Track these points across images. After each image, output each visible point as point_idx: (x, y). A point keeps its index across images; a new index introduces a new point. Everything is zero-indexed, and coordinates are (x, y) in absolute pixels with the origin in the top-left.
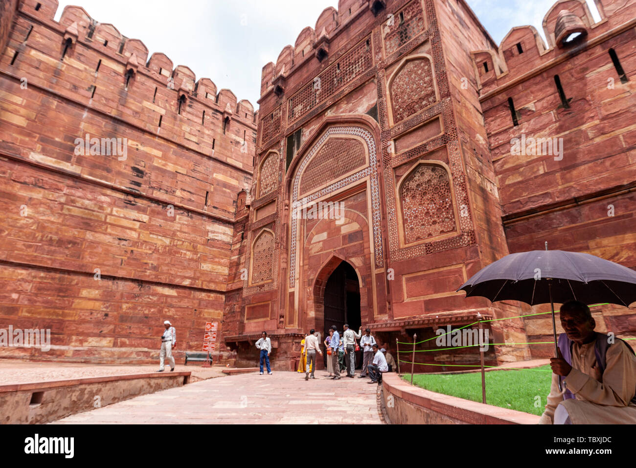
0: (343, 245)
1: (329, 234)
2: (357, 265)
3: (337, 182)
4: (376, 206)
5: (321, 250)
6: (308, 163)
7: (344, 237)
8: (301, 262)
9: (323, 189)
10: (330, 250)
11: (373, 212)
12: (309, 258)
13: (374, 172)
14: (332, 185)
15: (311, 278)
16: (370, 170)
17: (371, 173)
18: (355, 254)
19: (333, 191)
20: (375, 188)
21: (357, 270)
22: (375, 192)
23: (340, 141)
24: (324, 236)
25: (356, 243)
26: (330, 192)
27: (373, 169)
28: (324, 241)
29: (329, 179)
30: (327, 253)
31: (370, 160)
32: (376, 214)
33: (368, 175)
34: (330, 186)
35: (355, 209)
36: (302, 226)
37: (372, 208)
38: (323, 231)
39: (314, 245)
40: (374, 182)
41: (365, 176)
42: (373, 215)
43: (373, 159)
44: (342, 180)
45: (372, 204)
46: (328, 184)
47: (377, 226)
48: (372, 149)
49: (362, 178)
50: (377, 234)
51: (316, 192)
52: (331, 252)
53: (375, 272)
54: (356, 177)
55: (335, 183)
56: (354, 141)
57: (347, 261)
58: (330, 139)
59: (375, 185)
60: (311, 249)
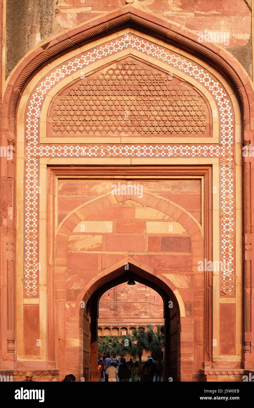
0: (149, 251)
1: (118, 227)
2: (177, 284)
3: (148, 144)
4: (227, 210)
5: (99, 249)
6: (69, 80)
7: (153, 239)
8: (51, 259)
9: (112, 144)
10: (120, 253)
11: (221, 217)
12: (70, 256)
13: (227, 157)
14: (136, 144)
15: (75, 287)
16: (221, 151)
17: (221, 157)
18: (174, 269)
19: (136, 157)
20: (227, 183)
21: (176, 293)
22: (227, 188)
23: (156, 72)
24: (108, 227)
25: (176, 254)
26: (130, 157)
27: (227, 151)
28: (106, 236)
29: (126, 132)
30: (112, 256)
31: (221, 134)
32: (227, 222)
33: (215, 156)
34: (130, 144)
35: (177, 203)
36: (51, 197)
37: (221, 211)
38: (102, 217)
39: (82, 237)
40: (227, 172)
41: (209, 156)
42: (221, 222)
43: (227, 134)
44: (160, 144)
45: (221, 205)
46: (124, 141)
47: (227, 238)
48: (227, 117)
49: (203, 156)
50: (227, 250)
51: (93, 144)
52: (123, 257)
53: (218, 301)
54: (190, 151)
55: (142, 145)
56: (187, 86)
57: (158, 276)
58: (131, 56)
59: (227, 177)
60: (74, 242)
